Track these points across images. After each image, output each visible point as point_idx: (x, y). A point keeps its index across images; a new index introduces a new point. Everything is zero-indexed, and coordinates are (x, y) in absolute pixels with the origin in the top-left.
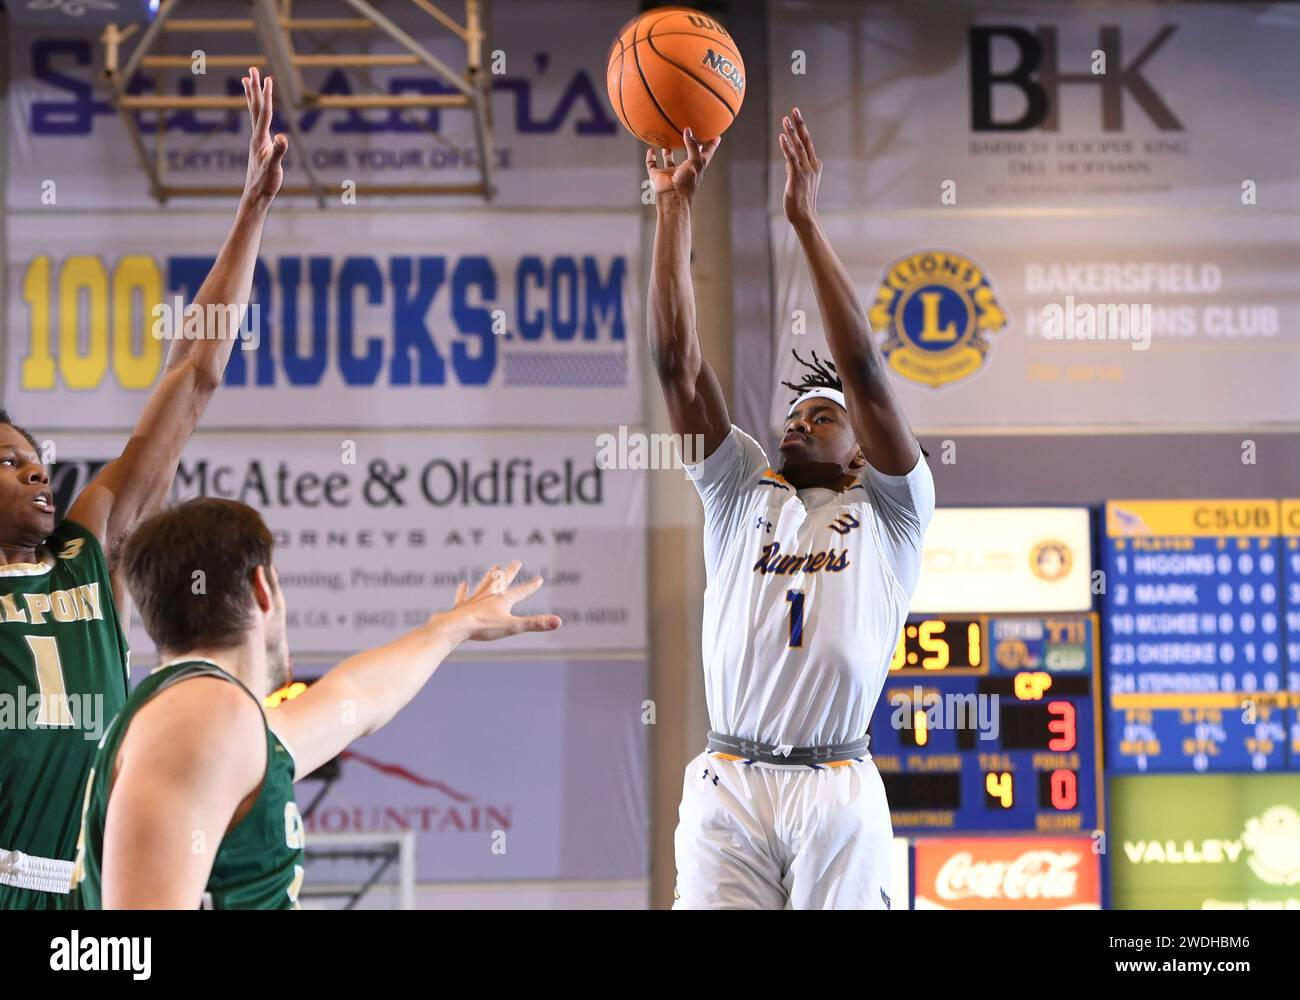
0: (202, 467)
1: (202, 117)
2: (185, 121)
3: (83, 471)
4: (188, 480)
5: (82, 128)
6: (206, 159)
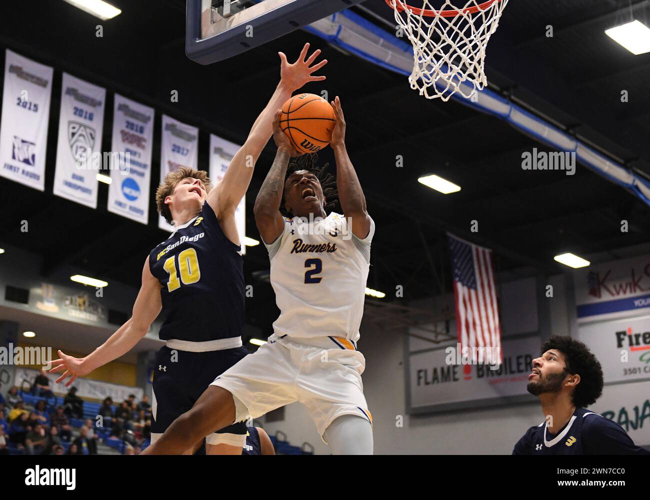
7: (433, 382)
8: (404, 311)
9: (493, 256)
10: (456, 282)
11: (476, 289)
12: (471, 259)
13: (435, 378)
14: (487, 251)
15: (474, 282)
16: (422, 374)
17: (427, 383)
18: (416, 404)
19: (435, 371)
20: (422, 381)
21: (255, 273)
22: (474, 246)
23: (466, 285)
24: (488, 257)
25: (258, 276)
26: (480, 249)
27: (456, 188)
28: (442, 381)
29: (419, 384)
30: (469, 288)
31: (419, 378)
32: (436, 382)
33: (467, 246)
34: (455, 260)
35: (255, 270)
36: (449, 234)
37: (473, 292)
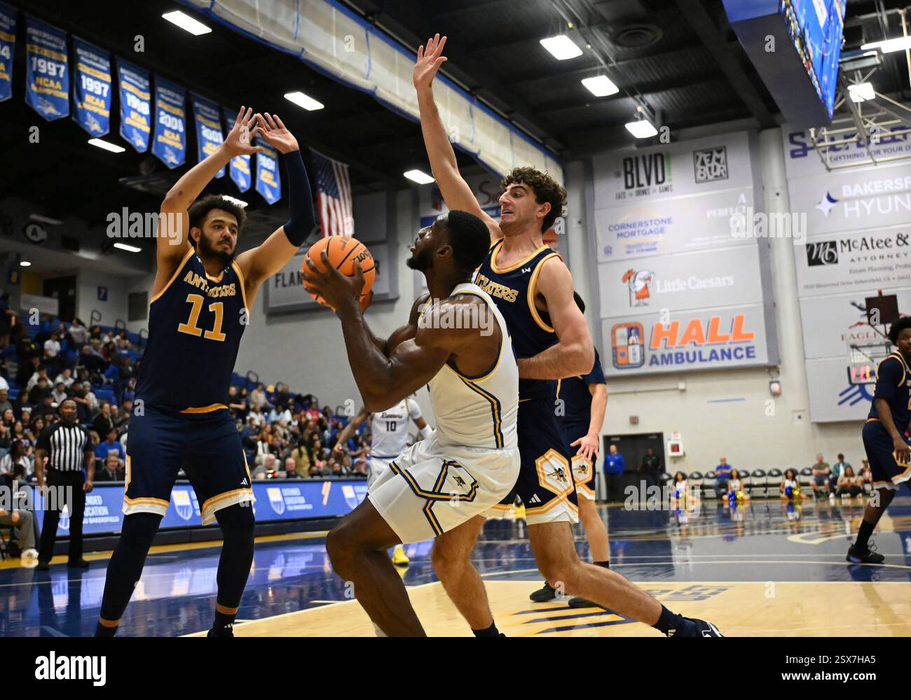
0: (849, 241)
1: (838, 147)
2: (833, 148)
3: (816, 246)
4: (845, 245)
5: (805, 154)
6: (840, 158)
7: (290, 284)
8: (265, 220)
9: (350, 170)
10: (319, 193)
11: (339, 199)
12: (332, 172)
13: (292, 281)
14: (346, 166)
15: (337, 192)
16: (280, 278)
17: (284, 285)
18: (272, 304)
19: (292, 275)
20: (280, 283)
21: (121, 180)
22: (333, 162)
23: (331, 195)
24: (346, 170)
25: (124, 182)
26: (339, 164)
27: (320, 106)
28: (298, 284)
29: (277, 286)
30: (334, 197)
31: (277, 281)
32: (292, 284)
33: (328, 161)
34: (319, 173)
35: (121, 177)
36: (311, 149)
37: (337, 201)
